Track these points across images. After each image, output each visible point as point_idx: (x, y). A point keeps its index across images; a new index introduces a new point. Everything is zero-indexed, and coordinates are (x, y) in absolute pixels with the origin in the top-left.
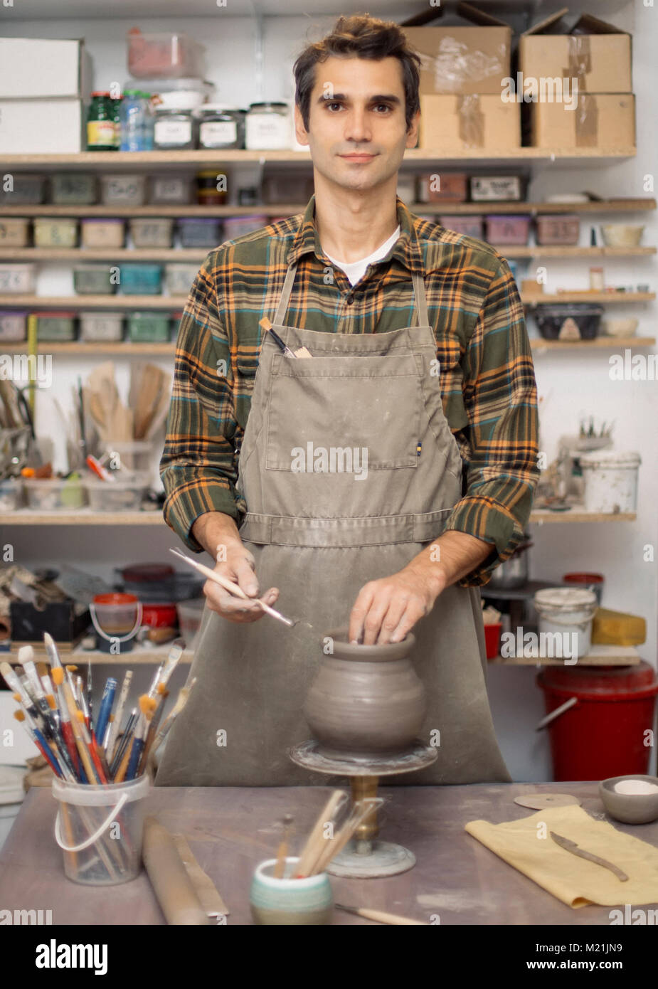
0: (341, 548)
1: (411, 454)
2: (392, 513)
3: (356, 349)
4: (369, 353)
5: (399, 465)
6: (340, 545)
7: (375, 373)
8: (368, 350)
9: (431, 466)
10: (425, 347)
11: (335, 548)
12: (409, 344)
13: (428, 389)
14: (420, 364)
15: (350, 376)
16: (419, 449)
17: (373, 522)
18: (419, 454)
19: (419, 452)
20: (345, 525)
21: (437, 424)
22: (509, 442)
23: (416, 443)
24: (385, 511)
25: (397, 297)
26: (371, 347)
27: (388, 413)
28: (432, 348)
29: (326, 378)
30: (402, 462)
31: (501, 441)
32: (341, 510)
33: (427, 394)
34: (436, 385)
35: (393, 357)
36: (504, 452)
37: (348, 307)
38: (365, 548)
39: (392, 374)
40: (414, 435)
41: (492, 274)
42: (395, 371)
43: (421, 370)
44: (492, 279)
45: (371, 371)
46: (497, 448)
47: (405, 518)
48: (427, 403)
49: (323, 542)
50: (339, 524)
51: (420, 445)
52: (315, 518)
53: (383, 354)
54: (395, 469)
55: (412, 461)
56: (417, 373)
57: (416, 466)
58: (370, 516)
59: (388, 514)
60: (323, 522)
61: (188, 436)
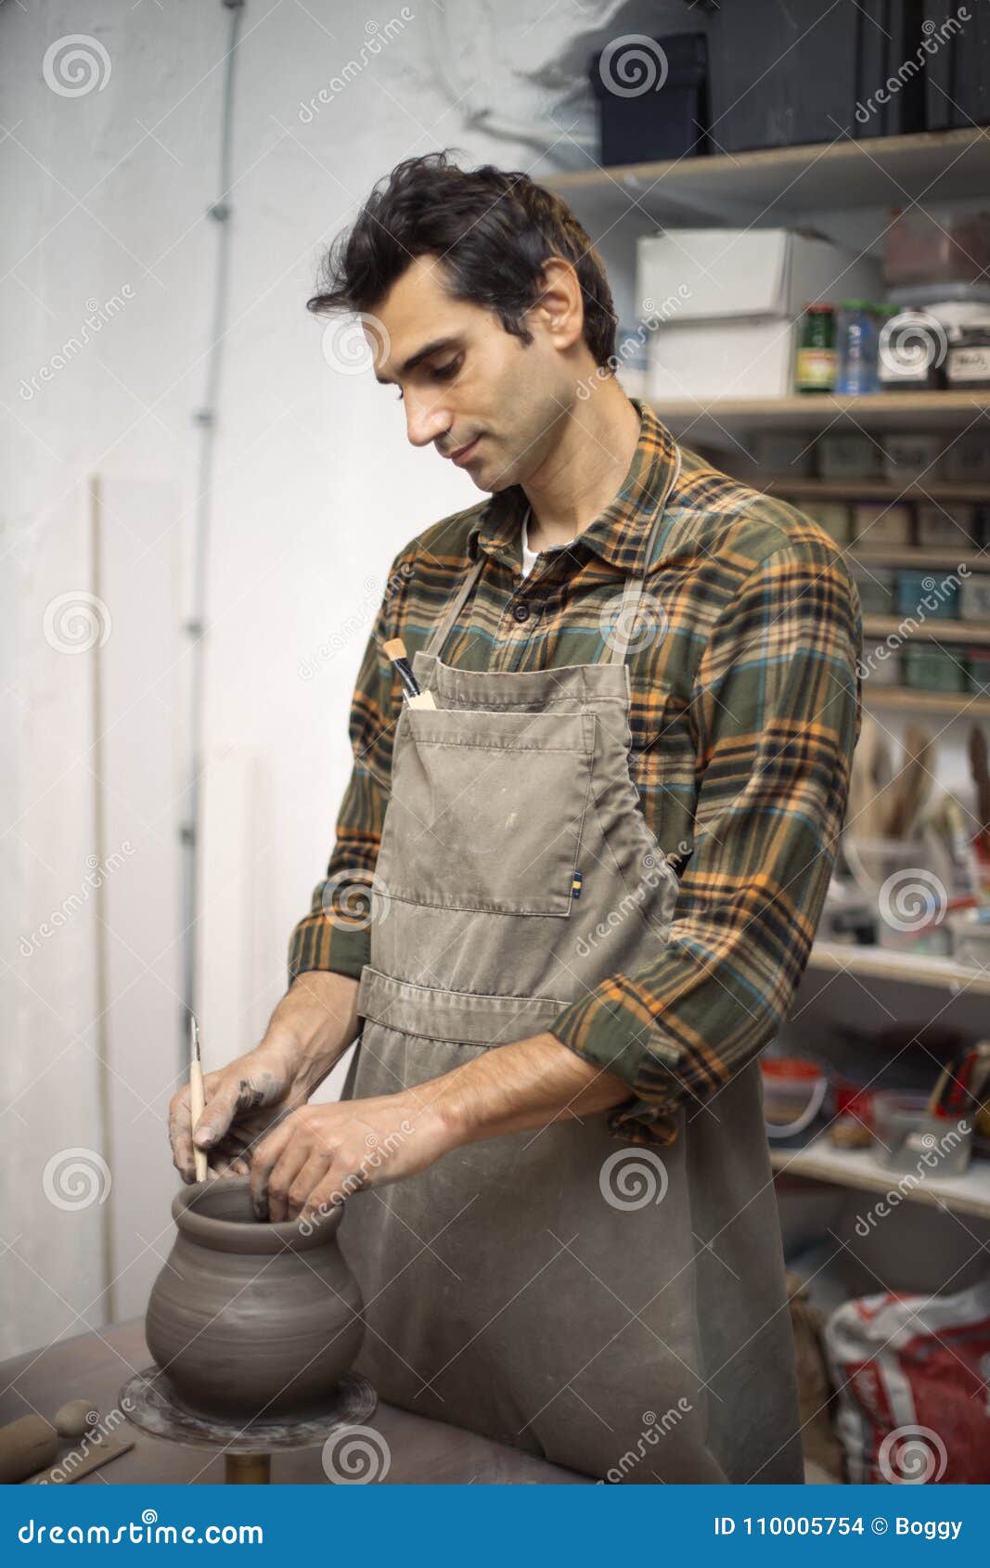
0: (432, 1040)
1: (559, 894)
2: (515, 993)
3: (486, 697)
4: (507, 707)
5: (526, 908)
6: (431, 1034)
7: (507, 741)
8: (506, 700)
9: (603, 919)
10: (604, 701)
11: (424, 1037)
12: (584, 695)
13: (601, 777)
14: (588, 731)
15: (470, 744)
16: (577, 885)
17: (479, 1003)
18: (577, 894)
19: (579, 891)
20: (439, 1002)
21: (624, 843)
22: (728, 877)
23: (568, 874)
24: (503, 987)
25: (591, 611)
26: (510, 695)
27: (514, 815)
28: (617, 703)
29: (440, 744)
30: (536, 904)
31: (713, 875)
32: (439, 974)
33: (598, 786)
34: (617, 772)
35: (545, 717)
36: (716, 895)
37: (517, 625)
38: (466, 1047)
39: (537, 745)
40: (564, 859)
41: (751, 564)
42: (545, 741)
43: (590, 742)
44: (749, 573)
45: (502, 738)
46: (704, 887)
47: (539, 1004)
48: (600, 803)
49: (411, 1026)
50: (432, 998)
51: (578, 878)
52: (408, 982)
53: (532, 709)
54: (519, 917)
55: (558, 905)
56: (581, 746)
57: (567, 915)
58: (475, 992)
59: (509, 994)
60: (414, 990)
61: (355, 831)
